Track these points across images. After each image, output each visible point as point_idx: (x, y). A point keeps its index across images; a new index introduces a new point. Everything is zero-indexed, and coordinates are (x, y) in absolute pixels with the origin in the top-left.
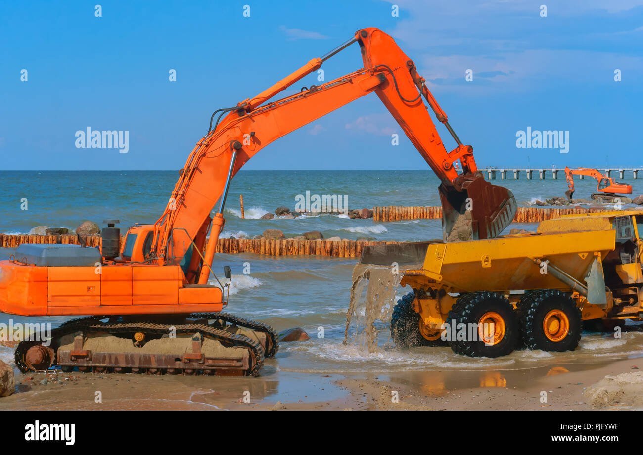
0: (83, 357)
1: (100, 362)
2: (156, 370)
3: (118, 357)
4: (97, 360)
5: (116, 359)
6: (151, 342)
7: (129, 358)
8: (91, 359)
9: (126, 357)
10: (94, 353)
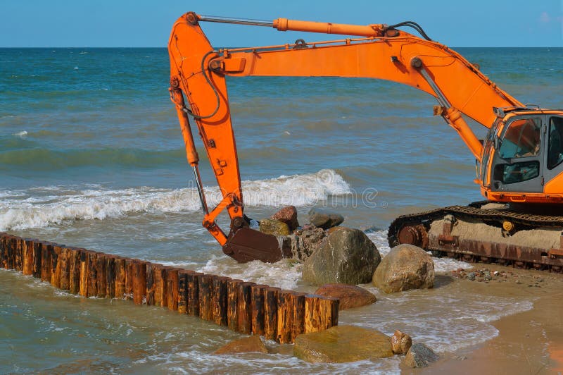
0: (450, 242)
1: (466, 250)
2: (521, 263)
3: (484, 246)
4: (463, 247)
5: (482, 247)
6: (520, 232)
7: (495, 248)
8: (457, 245)
9: (492, 246)
10: (461, 239)
